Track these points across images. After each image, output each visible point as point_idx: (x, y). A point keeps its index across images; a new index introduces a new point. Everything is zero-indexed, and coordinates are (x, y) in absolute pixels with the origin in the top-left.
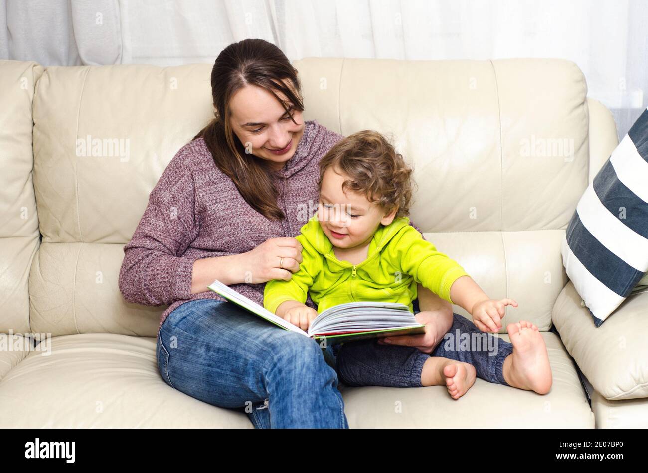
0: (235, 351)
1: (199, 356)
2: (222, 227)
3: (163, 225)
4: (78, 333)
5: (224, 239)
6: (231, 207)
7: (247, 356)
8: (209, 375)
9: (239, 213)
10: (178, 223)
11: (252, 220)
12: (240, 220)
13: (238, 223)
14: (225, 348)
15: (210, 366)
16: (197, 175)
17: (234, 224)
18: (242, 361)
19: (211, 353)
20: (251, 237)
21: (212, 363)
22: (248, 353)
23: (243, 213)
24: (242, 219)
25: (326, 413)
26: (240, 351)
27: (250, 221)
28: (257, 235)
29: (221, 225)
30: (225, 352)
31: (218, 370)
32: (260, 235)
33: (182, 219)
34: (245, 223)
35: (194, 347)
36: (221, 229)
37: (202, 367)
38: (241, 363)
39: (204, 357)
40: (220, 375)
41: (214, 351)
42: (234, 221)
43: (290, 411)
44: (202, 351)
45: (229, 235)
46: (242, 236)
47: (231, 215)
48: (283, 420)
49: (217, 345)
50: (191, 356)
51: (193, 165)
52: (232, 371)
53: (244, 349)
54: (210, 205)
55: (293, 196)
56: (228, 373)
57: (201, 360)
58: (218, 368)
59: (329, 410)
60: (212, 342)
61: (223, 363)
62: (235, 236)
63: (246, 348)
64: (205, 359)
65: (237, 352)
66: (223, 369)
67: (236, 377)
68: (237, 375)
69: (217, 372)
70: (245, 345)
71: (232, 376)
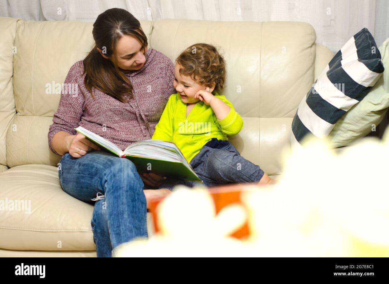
0: (92, 164)
1: (75, 170)
2: (94, 105)
3: (63, 109)
4: (29, 164)
5: (96, 111)
6: (98, 94)
8: (78, 178)
9: (102, 97)
10: (71, 107)
11: (110, 100)
12: (103, 100)
13: (102, 102)
14: (87, 163)
15: (79, 173)
16: (78, 79)
17: (100, 103)
18: (94, 169)
19: (81, 167)
20: (110, 109)
21: (80, 172)
22: (98, 165)
23: (104, 97)
24: (104, 100)
26: (95, 164)
27: (108, 100)
28: (113, 108)
29: (93, 104)
30: (87, 166)
31: (83, 175)
32: (115, 108)
33: (72, 105)
34: (106, 101)
35: (73, 166)
36: (94, 106)
37: (75, 175)
38: (94, 170)
39: (77, 169)
40: (83, 177)
41: (82, 166)
42: (100, 101)
43: (122, 198)
44: (76, 167)
45: (98, 109)
46: (105, 108)
47: (98, 98)
48: (117, 202)
49: (84, 163)
50: (71, 170)
51: (76, 73)
52: (89, 174)
53: (97, 163)
54: (87, 94)
56: (87, 176)
57: (76, 171)
58: (82, 174)
60: (82, 162)
61: (85, 171)
62: (101, 109)
63: (98, 162)
64: (77, 171)
65: (93, 165)
66: (84, 174)
67: (90, 177)
68: (91, 176)
69: (82, 176)
70: (98, 161)
71: (88, 177)
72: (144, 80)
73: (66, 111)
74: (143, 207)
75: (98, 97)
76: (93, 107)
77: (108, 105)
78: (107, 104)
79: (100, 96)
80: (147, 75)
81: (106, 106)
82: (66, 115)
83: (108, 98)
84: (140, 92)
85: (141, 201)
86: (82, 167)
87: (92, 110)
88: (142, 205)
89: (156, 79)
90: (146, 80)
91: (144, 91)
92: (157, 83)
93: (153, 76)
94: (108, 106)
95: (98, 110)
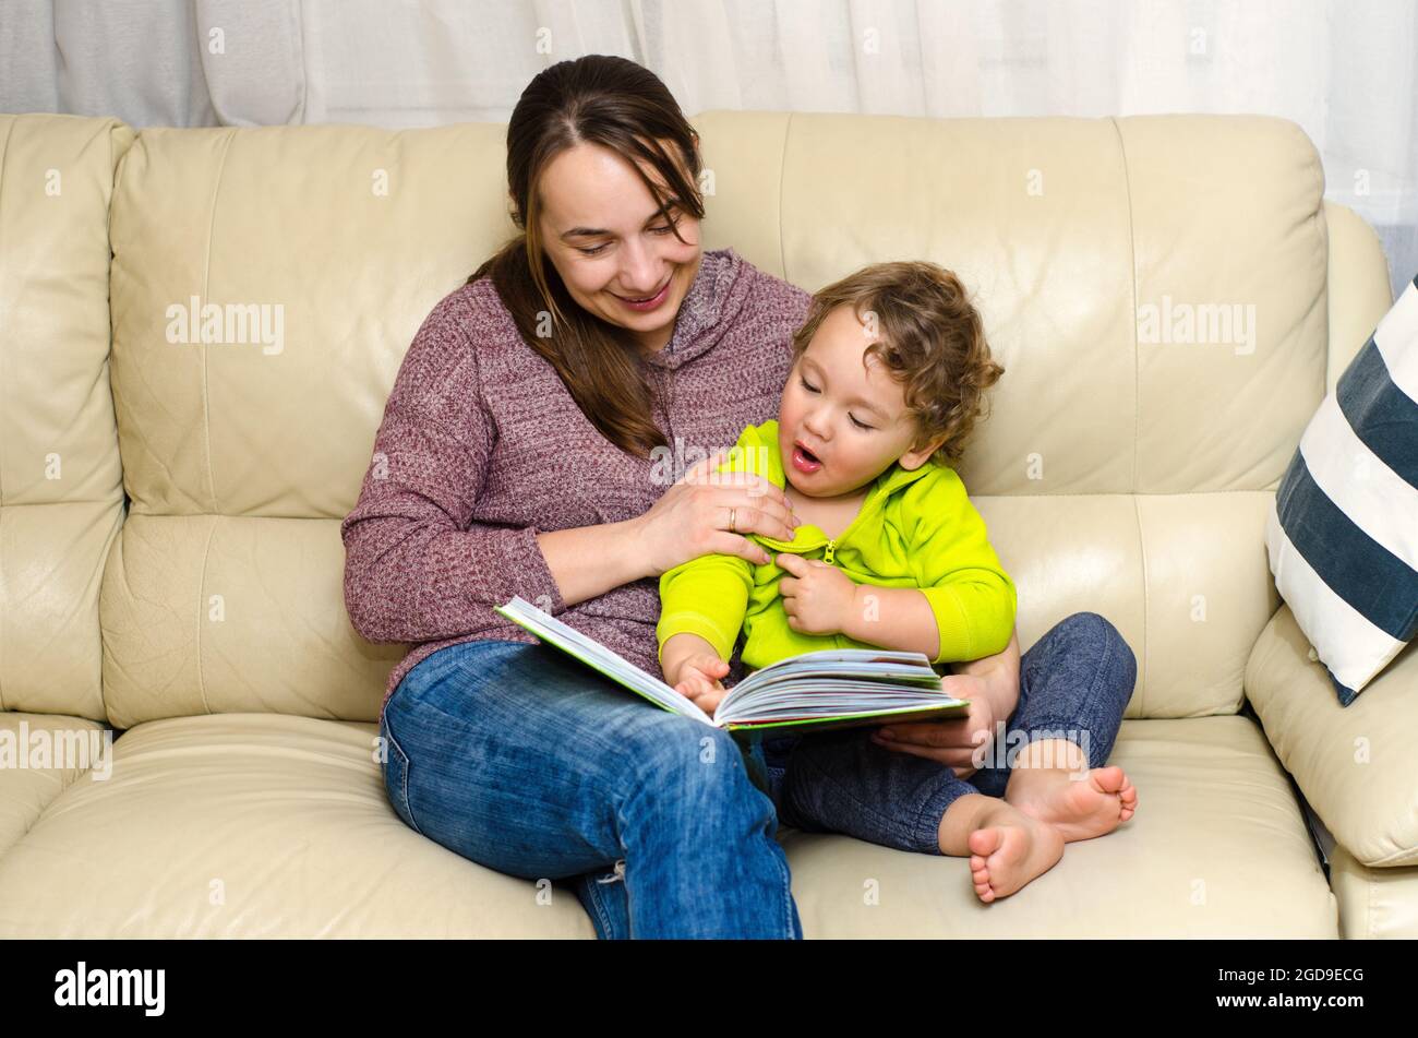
0: (552, 756)
1: (471, 765)
2: (533, 472)
4: (206, 714)
5: (539, 498)
6: (555, 429)
7: (579, 766)
8: (494, 806)
9: (571, 444)
11: (600, 461)
12: (574, 459)
13: (570, 464)
14: (530, 748)
15: (495, 786)
17: (561, 468)
18: (566, 776)
19: (499, 759)
20: (597, 497)
21: (501, 781)
22: (579, 760)
23: (580, 443)
24: (577, 456)
25: (752, 893)
26: (564, 756)
27: (596, 462)
28: (611, 492)
30: (528, 758)
31: (515, 797)
32: (617, 494)
34: (584, 465)
35: (460, 746)
36: (530, 477)
37: (480, 790)
38: (564, 782)
39: (483, 766)
40: (519, 808)
41: (506, 755)
42: (561, 460)
43: (672, 888)
44: (478, 754)
45: (549, 491)
46: (579, 494)
47: (555, 447)
48: (658, 908)
49: (511, 741)
50: (455, 765)
52: (545, 799)
53: (572, 751)
55: (689, 405)
56: (536, 803)
57: (477, 774)
58: (514, 793)
59: (757, 887)
60: (500, 735)
61: (524, 781)
62: (562, 493)
63: (577, 749)
64: (485, 772)
65: (556, 757)
66: (524, 795)
67: (552, 811)
68: (555, 808)
69: (512, 801)
70: (574, 743)
71: (543, 810)
72: (709, 389)
73: (449, 473)
74: (769, 905)
75: (557, 441)
76: (525, 479)
77: (593, 482)
78: (589, 475)
79: (565, 439)
80: (722, 371)
81: (582, 486)
82: (448, 490)
83: (594, 453)
84: (695, 438)
85: (759, 881)
86: (507, 761)
87: (520, 490)
88: (767, 894)
89: (757, 393)
90: (717, 390)
91: (710, 433)
92: (761, 412)
93: (746, 380)
94: (590, 484)
95: (546, 497)
